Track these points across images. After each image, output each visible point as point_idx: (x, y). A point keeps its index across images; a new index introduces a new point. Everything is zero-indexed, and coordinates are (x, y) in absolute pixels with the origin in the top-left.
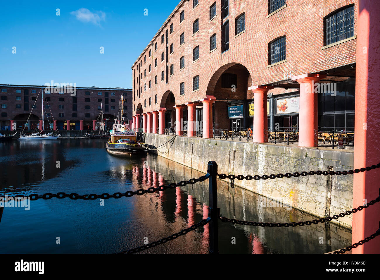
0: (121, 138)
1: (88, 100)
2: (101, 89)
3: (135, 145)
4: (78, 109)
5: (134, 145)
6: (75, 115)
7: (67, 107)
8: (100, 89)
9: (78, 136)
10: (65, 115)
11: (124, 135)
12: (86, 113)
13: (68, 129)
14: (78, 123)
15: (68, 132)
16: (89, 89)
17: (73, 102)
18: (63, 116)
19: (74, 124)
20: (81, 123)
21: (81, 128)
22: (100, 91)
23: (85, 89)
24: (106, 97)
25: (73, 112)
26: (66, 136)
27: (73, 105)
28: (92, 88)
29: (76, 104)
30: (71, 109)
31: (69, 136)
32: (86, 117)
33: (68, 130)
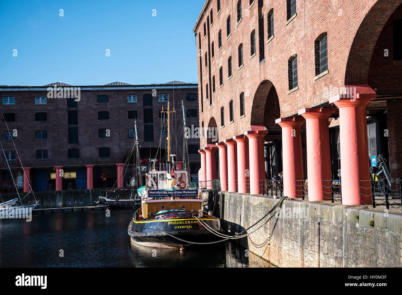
0: (163, 207)
1: (103, 115)
2: (134, 88)
3: (190, 225)
4: (80, 139)
5: (188, 225)
6: (74, 153)
7: (55, 135)
8: (131, 88)
9: (81, 203)
10: (49, 154)
11: (172, 199)
12: (99, 146)
13: (58, 187)
14: (81, 171)
15: (58, 196)
16: (105, 89)
17: (69, 123)
18: (46, 156)
19: (74, 175)
20: (89, 171)
21: (89, 185)
22: (131, 93)
23: (96, 89)
24: (148, 107)
25: (69, 146)
26: (52, 204)
27: (70, 129)
28: (114, 86)
29: (74, 126)
30: (66, 140)
31: (61, 204)
32: (100, 156)
33: (57, 189)
